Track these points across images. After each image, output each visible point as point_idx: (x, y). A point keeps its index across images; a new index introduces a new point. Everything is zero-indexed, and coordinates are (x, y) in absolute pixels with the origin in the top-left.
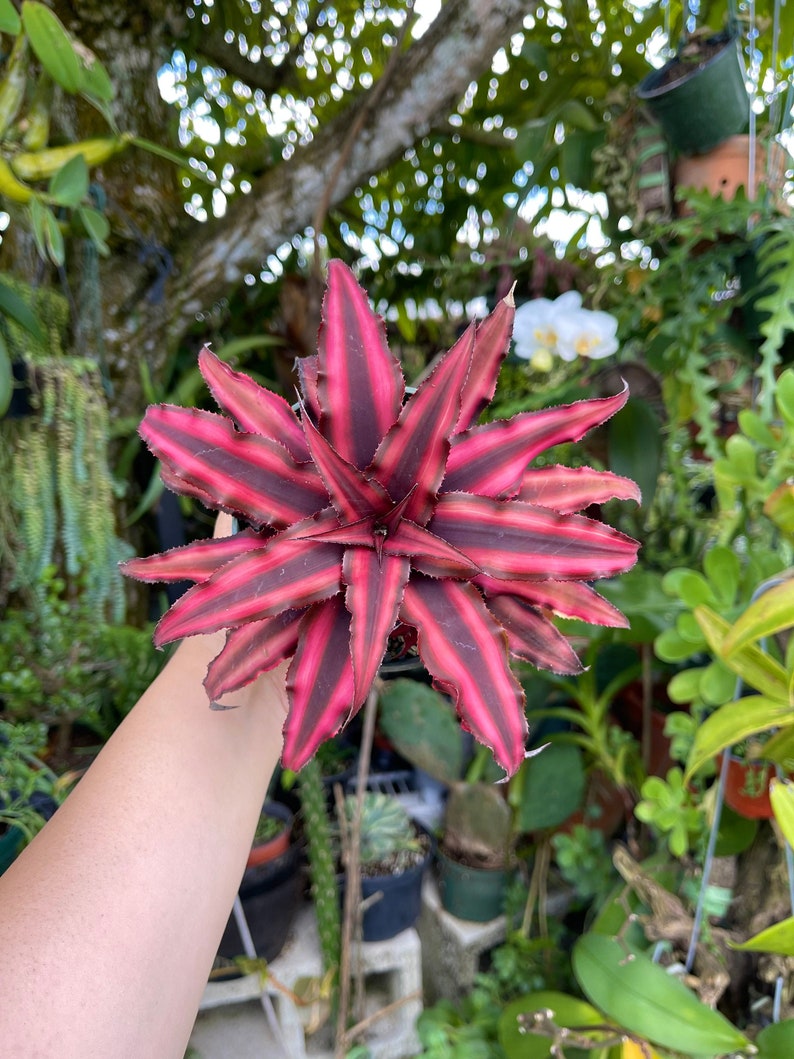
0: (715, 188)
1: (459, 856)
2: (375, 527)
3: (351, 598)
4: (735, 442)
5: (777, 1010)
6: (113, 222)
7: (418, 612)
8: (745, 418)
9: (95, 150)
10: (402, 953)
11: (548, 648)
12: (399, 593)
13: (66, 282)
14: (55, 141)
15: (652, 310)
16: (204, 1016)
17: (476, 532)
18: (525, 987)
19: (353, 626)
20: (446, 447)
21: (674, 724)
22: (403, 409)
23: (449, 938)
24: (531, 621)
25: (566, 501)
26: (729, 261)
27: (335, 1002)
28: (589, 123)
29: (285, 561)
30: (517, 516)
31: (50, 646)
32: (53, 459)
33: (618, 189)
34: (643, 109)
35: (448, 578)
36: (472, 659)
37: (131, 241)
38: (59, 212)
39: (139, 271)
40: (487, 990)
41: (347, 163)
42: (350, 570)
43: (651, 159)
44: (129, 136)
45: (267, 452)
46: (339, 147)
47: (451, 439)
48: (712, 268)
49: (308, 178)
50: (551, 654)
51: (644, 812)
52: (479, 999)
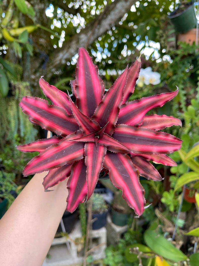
0: (187, 42)
1: (117, 210)
2: (96, 135)
3: (87, 161)
4: (190, 107)
5: (195, 251)
6: (34, 48)
7: (110, 164)
8: (193, 101)
9: (30, 29)
10: (102, 233)
11: (151, 173)
12: (103, 158)
13: (22, 63)
14: (20, 26)
15: (170, 73)
16: (52, 247)
17: (128, 138)
18: (132, 242)
19: (88, 171)
20: (118, 109)
21: (172, 179)
22: (104, 97)
23: (113, 230)
24: (145, 164)
25: (158, 126)
26: (190, 60)
27: (85, 244)
28: (155, 24)
29: (65, 148)
30: (143, 133)
31: (16, 154)
32: (18, 108)
33: (162, 42)
34: (170, 21)
35: (119, 153)
36: (127, 180)
37: (39, 53)
38: (21, 44)
39: (40, 61)
40: (122, 243)
41: (93, 34)
42: (87, 151)
43: (171, 34)
44: (38, 25)
45: (59, 111)
46: (91, 29)
47: (120, 107)
48: (186, 62)
49: (83, 38)
50: (152, 175)
51: (163, 200)
52: (120, 245)
